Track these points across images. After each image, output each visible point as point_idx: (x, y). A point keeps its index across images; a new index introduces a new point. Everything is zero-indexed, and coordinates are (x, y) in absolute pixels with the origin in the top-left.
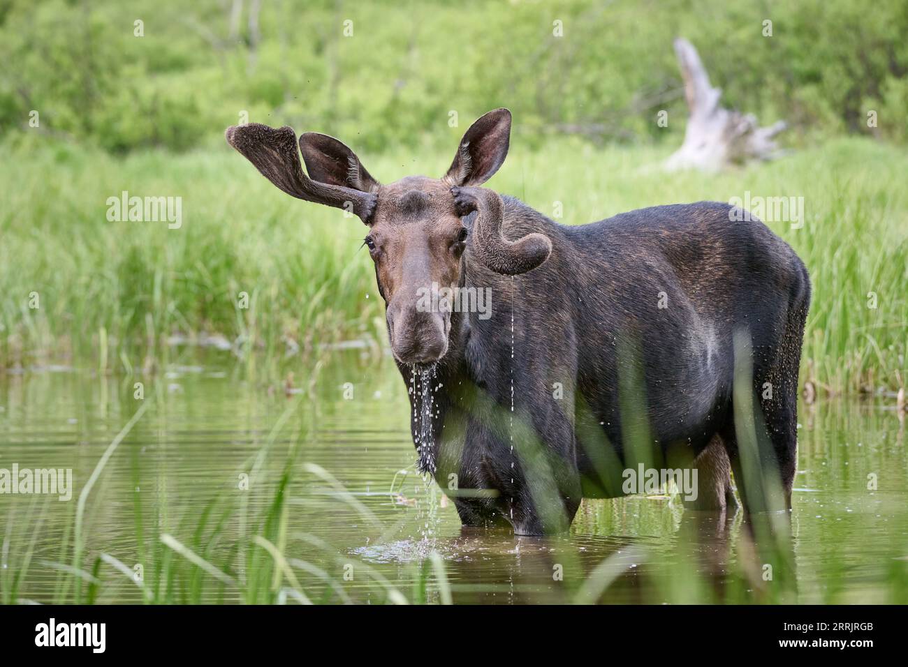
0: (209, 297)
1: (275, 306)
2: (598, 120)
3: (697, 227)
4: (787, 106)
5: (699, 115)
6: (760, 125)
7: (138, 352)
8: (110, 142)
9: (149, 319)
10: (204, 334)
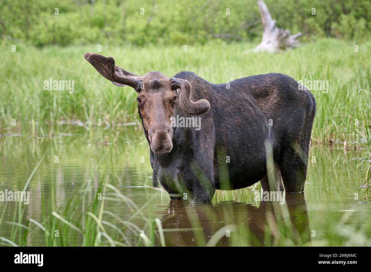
0: (75, 105)
1: (101, 109)
2: (228, 32)
3: (267, 83)
4: (302, 26)
5: (267, 30)
6: (292, 34)
7: (47, 127)
8: (36, 43)
9: (51, 114)
10: (73, 120)
